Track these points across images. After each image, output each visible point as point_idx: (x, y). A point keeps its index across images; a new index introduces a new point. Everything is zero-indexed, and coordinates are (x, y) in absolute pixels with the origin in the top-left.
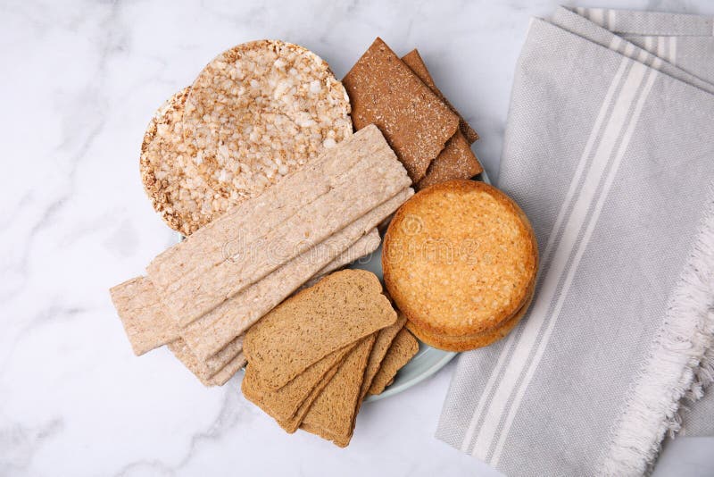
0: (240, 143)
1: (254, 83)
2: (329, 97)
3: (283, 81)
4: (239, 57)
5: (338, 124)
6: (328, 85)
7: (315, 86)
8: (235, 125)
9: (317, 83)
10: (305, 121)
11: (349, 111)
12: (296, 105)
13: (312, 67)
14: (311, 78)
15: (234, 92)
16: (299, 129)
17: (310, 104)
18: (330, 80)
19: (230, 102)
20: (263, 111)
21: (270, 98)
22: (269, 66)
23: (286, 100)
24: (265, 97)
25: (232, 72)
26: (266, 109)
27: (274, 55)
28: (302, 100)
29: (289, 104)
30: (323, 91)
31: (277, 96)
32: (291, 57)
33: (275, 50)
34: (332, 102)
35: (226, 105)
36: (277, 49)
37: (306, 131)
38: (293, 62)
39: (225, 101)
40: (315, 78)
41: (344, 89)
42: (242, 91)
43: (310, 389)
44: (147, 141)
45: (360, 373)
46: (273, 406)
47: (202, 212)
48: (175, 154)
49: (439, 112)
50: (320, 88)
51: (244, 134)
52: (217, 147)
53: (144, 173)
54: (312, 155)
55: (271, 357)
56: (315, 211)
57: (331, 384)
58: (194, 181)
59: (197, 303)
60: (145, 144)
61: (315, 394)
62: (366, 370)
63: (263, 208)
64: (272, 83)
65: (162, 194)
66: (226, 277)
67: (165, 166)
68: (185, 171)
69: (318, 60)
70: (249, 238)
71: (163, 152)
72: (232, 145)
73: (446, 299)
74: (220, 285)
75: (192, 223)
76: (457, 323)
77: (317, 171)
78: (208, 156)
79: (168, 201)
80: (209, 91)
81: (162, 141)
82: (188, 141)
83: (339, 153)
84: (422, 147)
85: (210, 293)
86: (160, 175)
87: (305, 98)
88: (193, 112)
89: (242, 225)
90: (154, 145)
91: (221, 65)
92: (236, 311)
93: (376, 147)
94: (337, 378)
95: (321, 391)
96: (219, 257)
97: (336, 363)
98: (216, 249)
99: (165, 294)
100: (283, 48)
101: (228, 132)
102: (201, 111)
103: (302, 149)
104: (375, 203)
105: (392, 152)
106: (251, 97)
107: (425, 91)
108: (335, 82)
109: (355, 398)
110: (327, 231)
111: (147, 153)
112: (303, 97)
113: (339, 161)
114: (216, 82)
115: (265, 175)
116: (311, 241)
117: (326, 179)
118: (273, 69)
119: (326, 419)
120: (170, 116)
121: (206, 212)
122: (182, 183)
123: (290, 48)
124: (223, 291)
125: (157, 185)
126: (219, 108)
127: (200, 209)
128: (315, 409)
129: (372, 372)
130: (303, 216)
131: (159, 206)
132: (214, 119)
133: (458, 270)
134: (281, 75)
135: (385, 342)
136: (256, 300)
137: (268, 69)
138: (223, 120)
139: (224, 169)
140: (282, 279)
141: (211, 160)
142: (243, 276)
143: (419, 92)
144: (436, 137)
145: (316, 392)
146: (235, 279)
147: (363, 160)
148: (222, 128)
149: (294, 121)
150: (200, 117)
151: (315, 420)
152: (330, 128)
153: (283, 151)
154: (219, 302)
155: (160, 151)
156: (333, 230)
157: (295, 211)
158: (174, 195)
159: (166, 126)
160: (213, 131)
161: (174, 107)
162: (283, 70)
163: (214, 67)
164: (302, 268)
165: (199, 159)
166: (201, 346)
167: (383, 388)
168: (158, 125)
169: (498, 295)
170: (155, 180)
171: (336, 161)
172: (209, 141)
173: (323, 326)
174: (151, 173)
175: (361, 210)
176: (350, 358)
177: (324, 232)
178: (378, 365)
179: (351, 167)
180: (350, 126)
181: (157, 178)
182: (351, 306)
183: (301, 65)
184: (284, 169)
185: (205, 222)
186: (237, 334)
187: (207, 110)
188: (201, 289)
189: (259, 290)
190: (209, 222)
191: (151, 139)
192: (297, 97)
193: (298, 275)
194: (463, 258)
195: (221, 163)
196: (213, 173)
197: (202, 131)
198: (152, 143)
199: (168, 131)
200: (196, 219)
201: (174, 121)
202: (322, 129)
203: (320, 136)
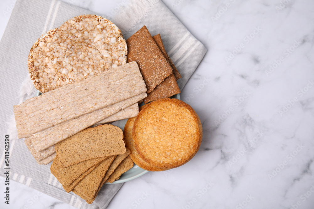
0: (75, 58)
1: (86, 33)
2: (119, 46)
3: (100, 34)
4: (81, 20)
5: (120, 59)
6: (119, 40)
7: (113, 40)
8: (74, 50)
9: (114, 39)
10: (106, 54)
11: (126, 54)
12: (103, 46)
13: (114, 31)
14: (112, 36)
15: (76, 35)
16: (102, 57)
17: (109, 47)
18: (121, 38)
19: (74, 39)
20: (88, 46)
21: (92, 41)
22: (94, 27)
23: (99, 43)
24: (90, 40)
25: (77, 26)
26: (89, 46)
27: (97, 22)
28: (106, 44)
29: (100, 46)
30: (116, 43)
31: (95, 41)
32: (105, 25)
33: (98, 20)
34: (120, 48)
35: (71, 40)
36: (99, 20)
37: (106, 59)
38: (105, 27)
39: (71, 38)
40: (114, 36)
41: (126, 44)
42: (80, 35)
43: (80, 174)
44: (34, 48)
45: (104, 172)
46: (62, 178)
47: (52, 84)
48: (45, 56)
49: (165, 64)
50: (115, 41)
51: (77, 55)
52: (64, 58)
53: (29, 61)
54: (106, 70)
55: (66, 153)
56: (101, 95)
57: (90, 174)
58: (51, 70)
59: (40, 124)
60: (32, 49)
61: (82, 177)
62: (107, 172)
63: (79, 88)
64: (94, 35)
65: (35, 73)
66: (55, 116)
67: (39, 61)
68: (48, 64)
69: (117, 29)
70: (70, 100)
71: (40, 54)
72: (71, 58)
73: (155, 148)
74: (52, 119)
75: (46, 88)
76: (156, 160)
77: (106, 77)
78: (59, 61)
79: (37, 76)
80: (65, 32)
81: (40, 49)
82: (52, 53)
83: (117, 71)
84: (154, 78)
85: (47, 121)
86: (36, 64)
87: (108, 44)
88: (56, 40)
89: (67, 94)
90: (36, 50)
91: (72, 22)
92: (57, 132)
93: (134, 72)
94: (94, 172)
95: (85, 176)
96: (54, 106)
97: (94, 165)
98: (54, 102)
99: (26, 117)
100: (102, 20)
101: (70, 52)
102: (59, 40)
103: (102, 66)
104: (129, 96)
105: (141, 75)
106: (83, 39)
107: (160, 54)
108: (122, 39)
109: (99, 183)
110: (105, 104)
111: (32, 53)
112: (107, 44)
113: (117, 74)
114: (69, 29)
115: (83, 74)
116: (97, 107)
117: (109, 81)
118: (96, 28)
119: (84, 190)
120: (46, 39)
121: (53, 84)
122: (45, 70)
123: (105, 21)
124: (53, 121)
125: (34, 68)
126: (68, 41)
127: (51, 83)
128: (81, 184)
129: (110, 173)
130: (95, 95)
131: (33, 77)
132: (65, 45)
133: (165, 138)
134: (99, 32)
135: (119, 161)
136: (67, 129)
137: (94, 28)
138: (69, 47)
139: (65, 68)
140: (80, 122)
141: (60, 63)
142: (63, 117)
143: (158, 54)
144: (161, 75)
145: (83, 176)
146: (59, 117)
147: (127, 76)
148: (68, 50)
149: (101, 53)
150: (59, 43)
151: (79, 189)
152: (116, 60)
153: (93, 66)
154: (50, 126)
155: (38, 54)
156: (108, 104)
157: (92, 93)
158: (40, 74)
159: (43, 43)
160: (63, 51)
161: (49, 36)
162: (100, 30)
163: (69, 22)
164: (90, 119)
165: (55, 61)
166: (38, 145)
167: (114, 180)
168: (40, 42)
169: (177, 155)
170: (33, 66)
171: (115, 74)
172: (61, 54)
173: (93, 146)
174: (32, 62)
175: (122, 98)
176: (101, 165)
177: (103, 105)
178: (113, 171)
179: (121, 78)
180: (125, 61)
181: (34, 65)
182: (107, 141)
183: (109, 30)
184: (92, 74)
185: (52, 89)
186: (56, 143)
187: (62, 41)
188: (43, 119)
189: (69, 125)
190: (54, 89)
191: (36, 47)
192: (104, 43)
193: (88, 122)
194: (169, 134)
195: (64, 65)
196: (60, 69)
197: (58, 49)
198: (35, 49)
199: (44, 45)
200: (48, 87)
201: (48, 42)
202: (113, 59)
203: (111, 62)
